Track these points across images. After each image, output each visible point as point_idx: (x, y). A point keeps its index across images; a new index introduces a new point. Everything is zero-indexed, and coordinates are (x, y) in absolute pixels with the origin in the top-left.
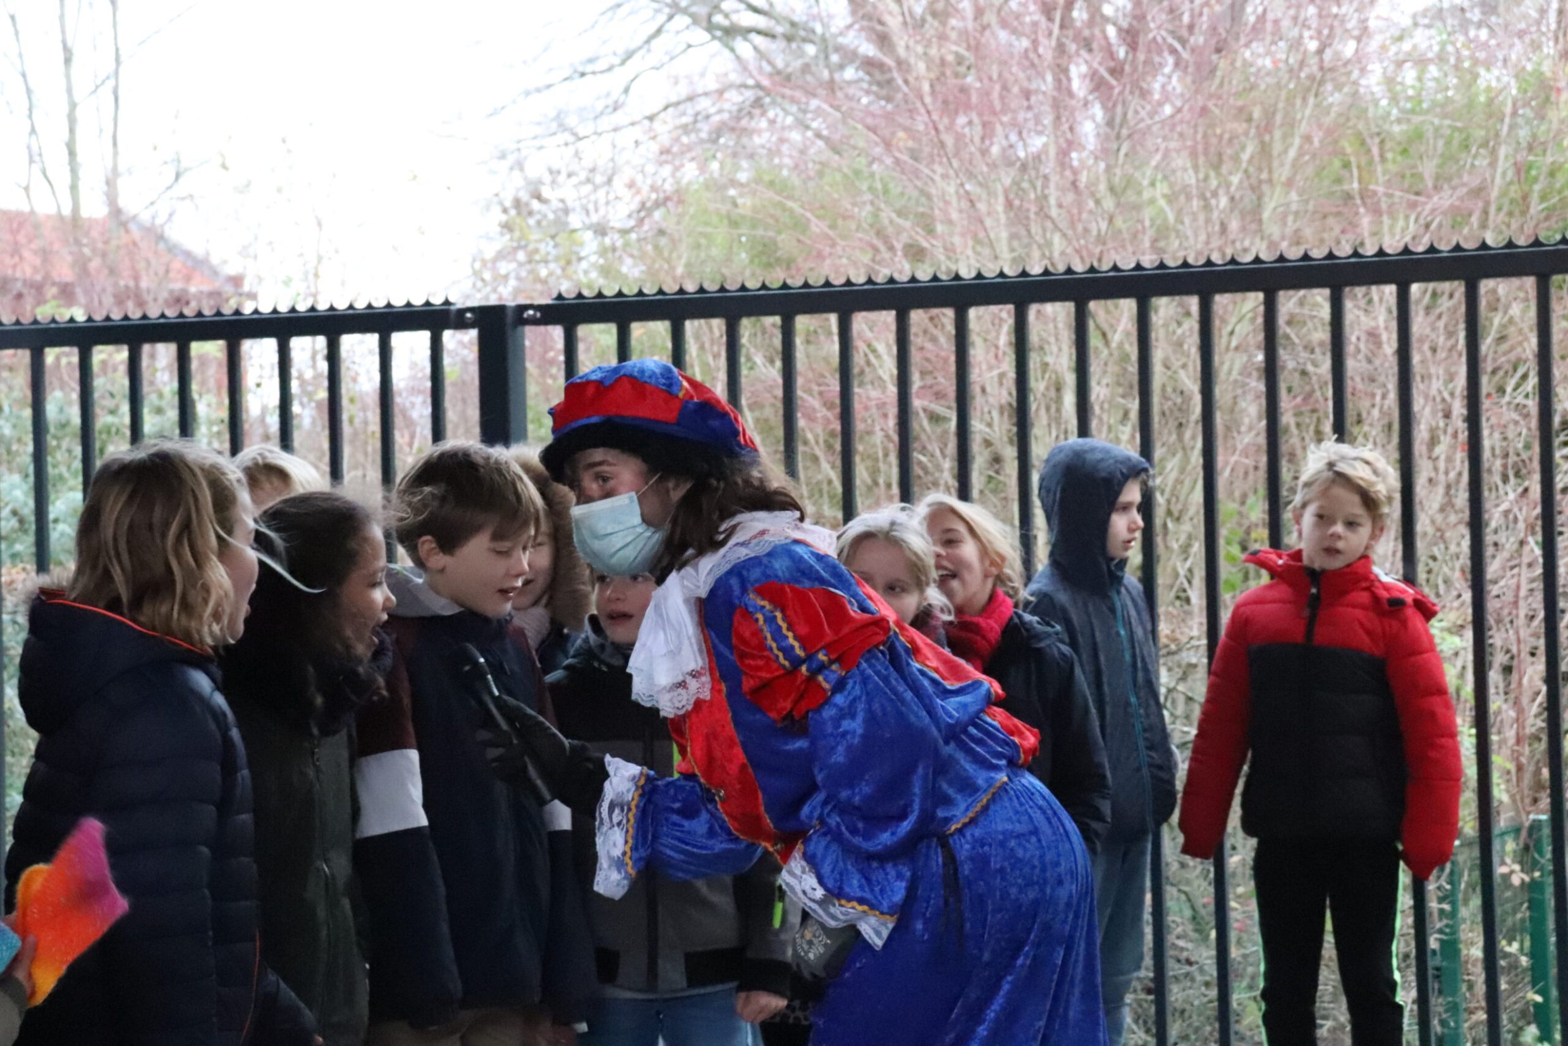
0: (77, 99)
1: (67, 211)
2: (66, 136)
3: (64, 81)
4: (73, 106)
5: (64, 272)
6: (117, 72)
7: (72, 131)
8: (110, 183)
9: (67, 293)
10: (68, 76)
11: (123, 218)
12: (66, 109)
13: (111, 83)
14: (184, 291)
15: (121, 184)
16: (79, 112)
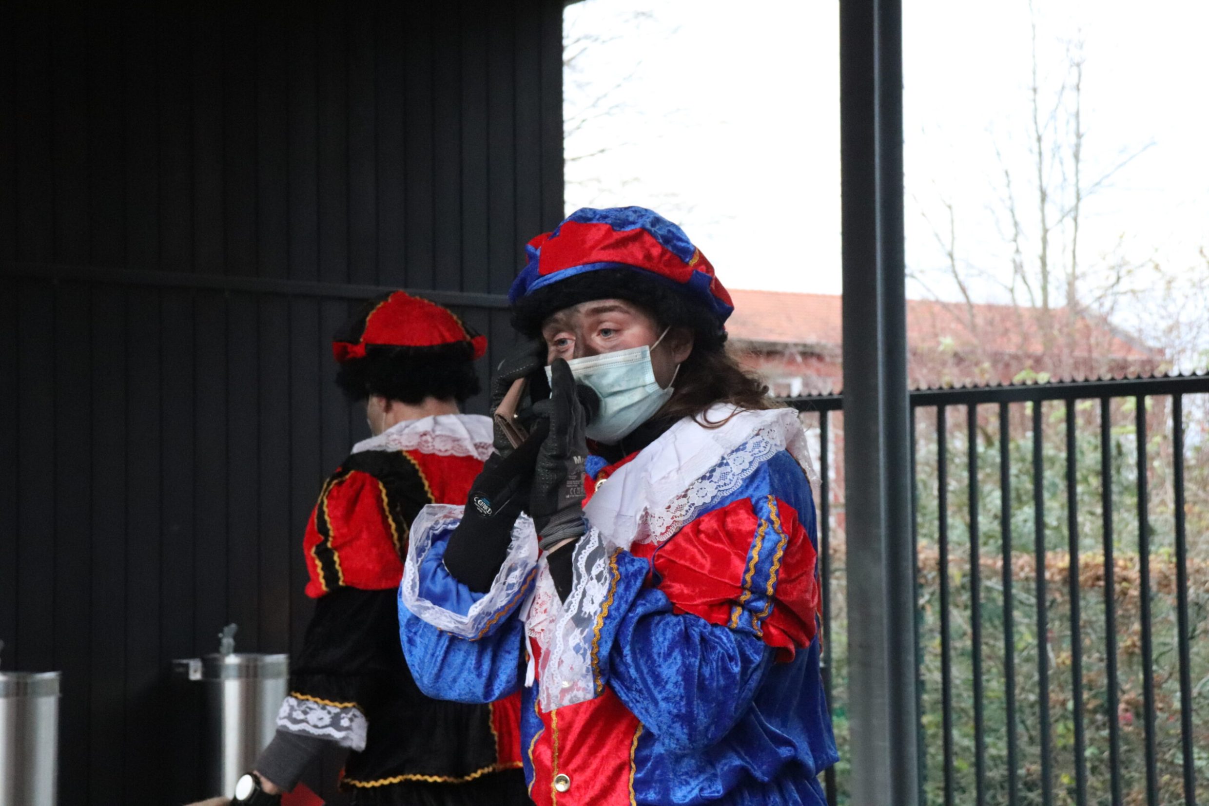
0: (1048, 226)
1: (1039, 303)
2: (1040, 252)
3: (1040, 215)
4: (1046, 231)
5: (1037, 347)
6: (1076, 208)
7: (1044, 249)
8: (1071, 284)
9: (1038, 363)
10: (1042, 210)
11: (1079, 308)
12: (1039, 233)
13: (1073, 214)
14: (1125, 361)
15: (1079, 284)
16: (1049, 236)
